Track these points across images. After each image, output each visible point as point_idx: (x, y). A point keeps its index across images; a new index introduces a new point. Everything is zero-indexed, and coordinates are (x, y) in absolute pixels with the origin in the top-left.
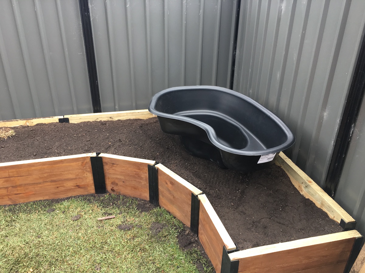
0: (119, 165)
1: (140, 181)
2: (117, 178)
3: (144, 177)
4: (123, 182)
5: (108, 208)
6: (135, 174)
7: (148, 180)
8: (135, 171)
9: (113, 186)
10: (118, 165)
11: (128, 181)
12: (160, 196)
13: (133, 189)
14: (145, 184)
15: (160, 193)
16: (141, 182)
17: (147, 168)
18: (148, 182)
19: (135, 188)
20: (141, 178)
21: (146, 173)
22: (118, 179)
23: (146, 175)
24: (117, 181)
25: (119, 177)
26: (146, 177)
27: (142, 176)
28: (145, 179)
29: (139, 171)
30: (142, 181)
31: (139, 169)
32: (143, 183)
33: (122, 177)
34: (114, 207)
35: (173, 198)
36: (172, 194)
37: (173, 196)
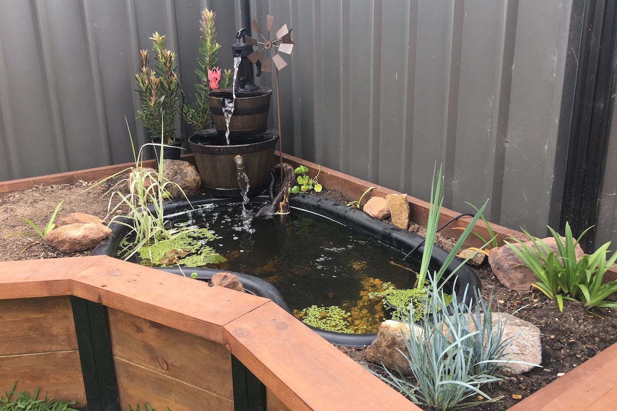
1: (48, 347)
3: (59, 330)
6: (30, 329)
7: (74, 339)
12: (123, 381)
14: (67, 357)
15: (120, 371)
20: (52, 339)
21: (66, 317)
26: (68, 329)
27: (54, 331)
28: (64, 338)
29: (42, 315)
35: (166, 369)
36: (160, 360)
37: (165, 365)
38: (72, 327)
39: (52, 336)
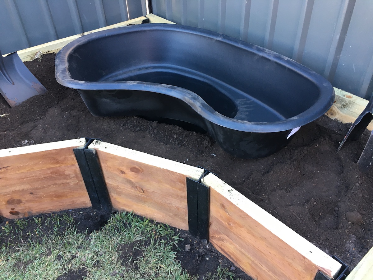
0: (10, 168)
1: (65, 181)
2: (15, 192)
3: (70, 172)
4: (31, 193)
5: (18, 250)
6: (52, 173)
7: (80, 175)
8: (49, 169)
9: (12, 207)
10: (8, 168)
11: (41, 189)
13: (54, 199)
14: (77, 184)
16: (68, 183)
17: (73, 156)
18: (82, 179)
19: (59, 196)
20: (66, 177)
21: (73, 165)
22: (19, 191)
23: (73, 168)
24: (16, 197)
25: (18, 188)
26: (75, 171)
27: (67, 172)
29: (58, 165)
30: (68, 181)
31: (57, 163)
32: (72, 184)
33: (26, 187)
34: (31, 245)
35: (143, 192)
36: (138, 188)
37: (142, 190)
38: (78, 169)
39: (66, 175)
